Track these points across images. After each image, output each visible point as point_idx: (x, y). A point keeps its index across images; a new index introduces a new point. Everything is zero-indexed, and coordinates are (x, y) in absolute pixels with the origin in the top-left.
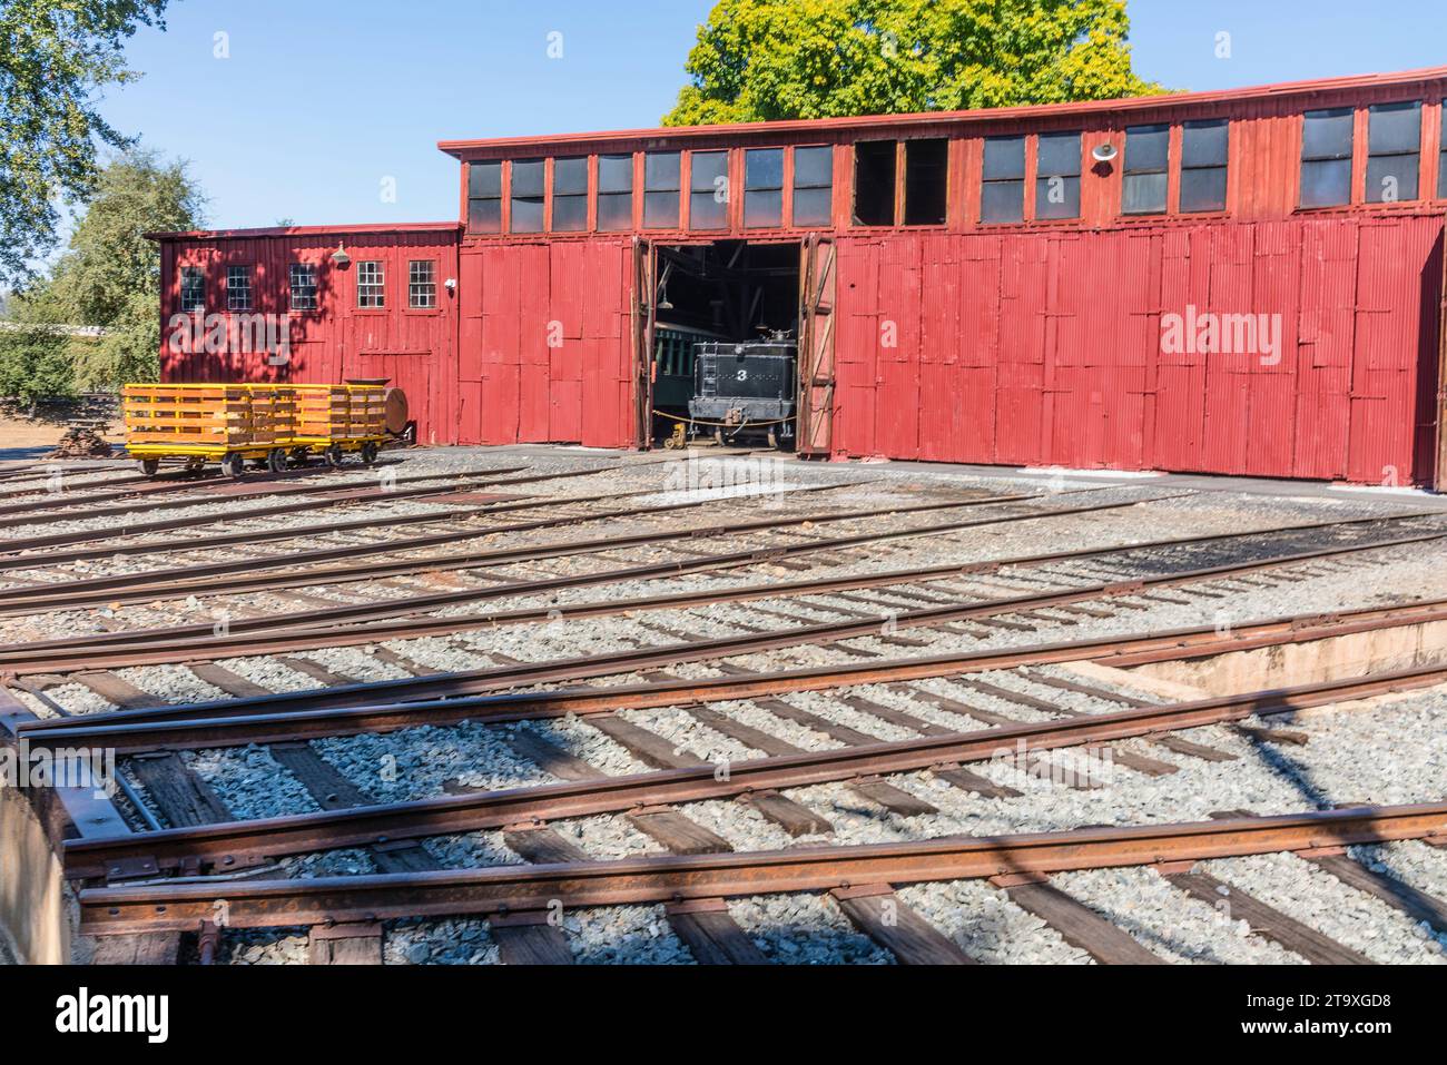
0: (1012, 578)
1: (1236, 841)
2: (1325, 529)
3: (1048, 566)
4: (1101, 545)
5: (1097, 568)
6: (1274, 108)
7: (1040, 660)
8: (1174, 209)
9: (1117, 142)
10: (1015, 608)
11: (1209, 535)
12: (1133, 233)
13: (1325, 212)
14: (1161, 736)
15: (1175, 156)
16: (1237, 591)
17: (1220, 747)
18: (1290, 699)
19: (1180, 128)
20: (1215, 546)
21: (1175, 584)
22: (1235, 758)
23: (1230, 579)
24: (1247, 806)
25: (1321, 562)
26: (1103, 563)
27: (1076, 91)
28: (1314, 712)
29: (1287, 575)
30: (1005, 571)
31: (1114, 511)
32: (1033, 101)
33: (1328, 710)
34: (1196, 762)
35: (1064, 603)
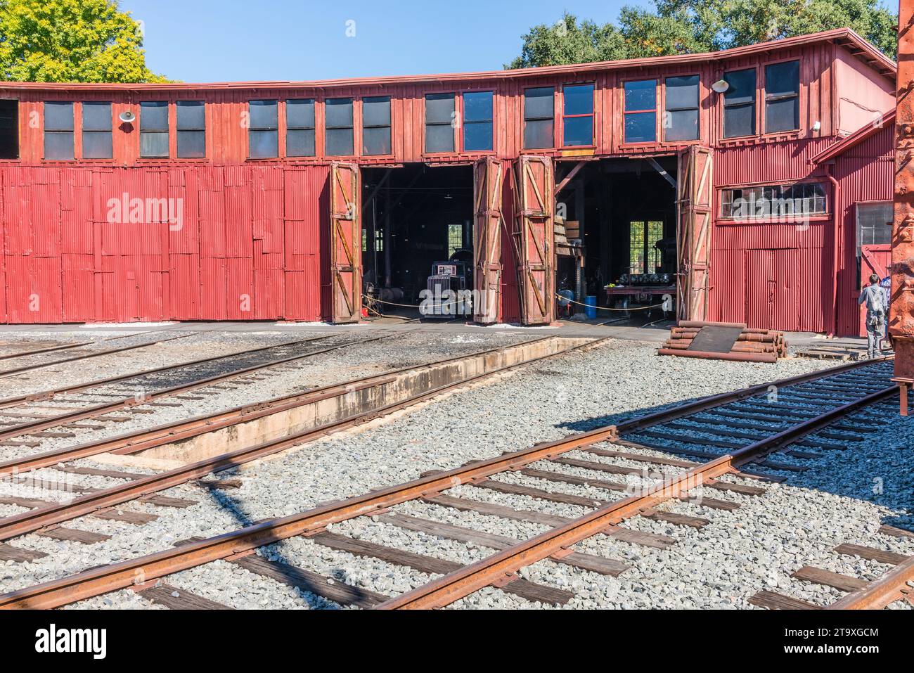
0: (63, 401)
1: (186, 559)
2: (269, 350)
3: (89, 391)
4: (129, 372)
5: (124, 388)
6: (232, 97)
7: (73, 457)
8: (173, 154)
9: (135, 111)
10: (61, 423)
11: (201, 359)
12: (148, 169)
13: (264, 161)
14: (150, 496)
15: (173, 123)
16: (212, 394)
17: (188, 497)
18: (233, 459)
19: (175, 105)
20: (202, 367)
21: (173, 394)
22: (196, 503)
23: (209, 387)
24: (199, 534)
25: (264, 371)
26: (129, 384)
27: (108, 75)
28: (249, 465)
29: (244, 381)
30: (58, 397)
31: (141, 349)
32: (81, 79)
33: (257, 463)
34: (172, 510)
35: (97, 415)
